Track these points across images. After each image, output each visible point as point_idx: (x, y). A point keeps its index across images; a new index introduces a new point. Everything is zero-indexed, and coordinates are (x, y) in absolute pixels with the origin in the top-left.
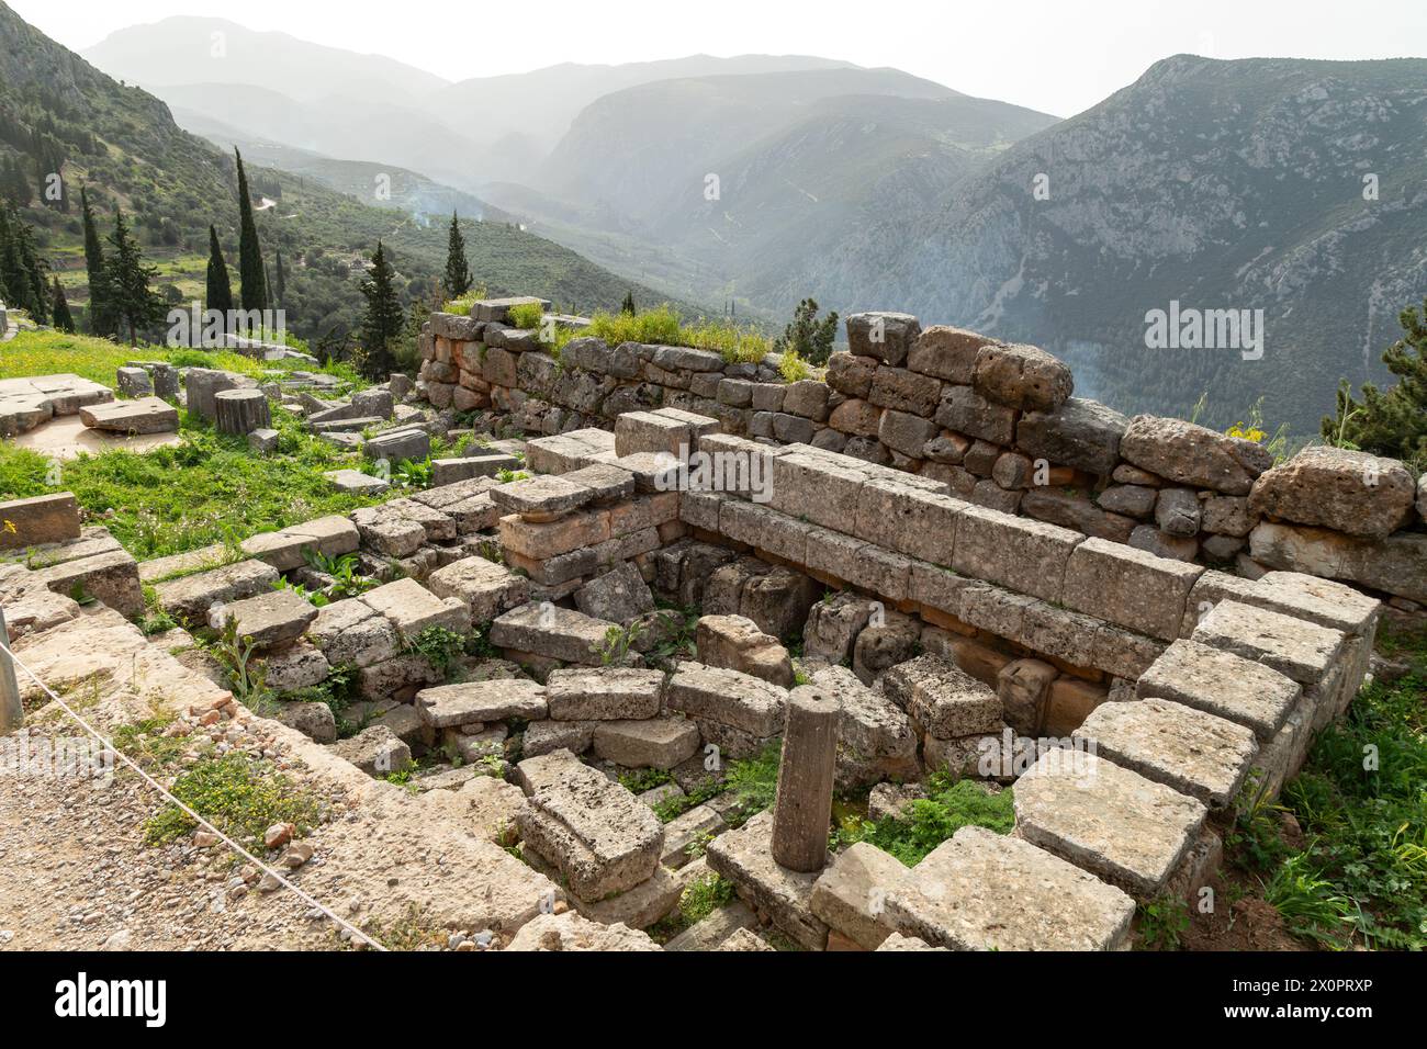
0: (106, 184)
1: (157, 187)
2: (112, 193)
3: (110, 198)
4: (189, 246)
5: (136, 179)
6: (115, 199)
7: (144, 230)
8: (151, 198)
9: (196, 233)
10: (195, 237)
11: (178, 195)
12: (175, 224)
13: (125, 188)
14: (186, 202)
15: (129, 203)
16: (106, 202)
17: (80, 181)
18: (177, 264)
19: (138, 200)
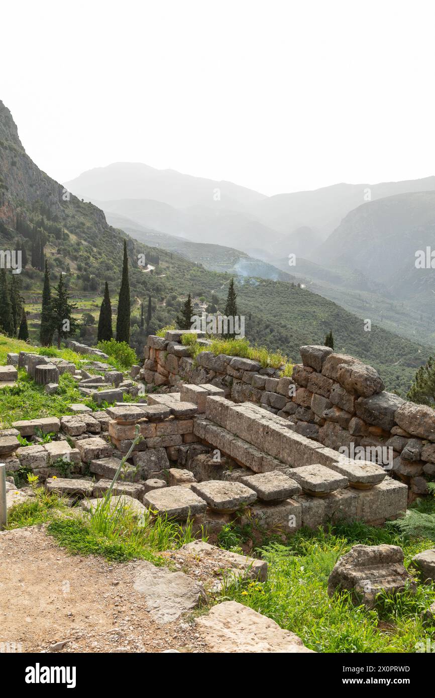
0: (65, 256)
1: (91, 258)
2: (68, 261)
3: (66, 264)
5: (81, 253)
6: (68, 264)
7: (80, 281)
8: (87, 264)
11: (102, 262)
13: (75, 258)
14: (105, 266)
15: (76, 266)
16: (64, 266)
17: (53, 254)
18: (95, 302)
19: (80, 265)
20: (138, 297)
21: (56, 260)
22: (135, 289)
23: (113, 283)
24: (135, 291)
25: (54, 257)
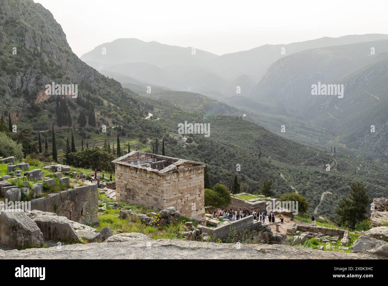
0: (105, 116)
1: (118, 115)
2: (107, 119)
3: (107, 121)
4: (129, 136)
5: (112, 113)
7: (116, 131)
8: (117, 119)
9: (131, 132)
10: (131, 133)
11: (124, 117)
12: (125, 129)
13: (110, 116)
14: (127, 120)
15: (111, 121)
16: (105, 122)
17: (98, 115)
18: (126, 143)
19: (114, 121)
20: (148, 137)
21: (100, 119)
22: (146, 133)
23: (134, 131)
24: (147, 134)
25: (99, 118)
